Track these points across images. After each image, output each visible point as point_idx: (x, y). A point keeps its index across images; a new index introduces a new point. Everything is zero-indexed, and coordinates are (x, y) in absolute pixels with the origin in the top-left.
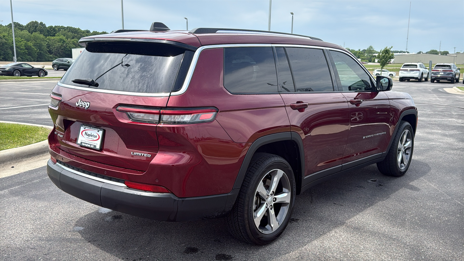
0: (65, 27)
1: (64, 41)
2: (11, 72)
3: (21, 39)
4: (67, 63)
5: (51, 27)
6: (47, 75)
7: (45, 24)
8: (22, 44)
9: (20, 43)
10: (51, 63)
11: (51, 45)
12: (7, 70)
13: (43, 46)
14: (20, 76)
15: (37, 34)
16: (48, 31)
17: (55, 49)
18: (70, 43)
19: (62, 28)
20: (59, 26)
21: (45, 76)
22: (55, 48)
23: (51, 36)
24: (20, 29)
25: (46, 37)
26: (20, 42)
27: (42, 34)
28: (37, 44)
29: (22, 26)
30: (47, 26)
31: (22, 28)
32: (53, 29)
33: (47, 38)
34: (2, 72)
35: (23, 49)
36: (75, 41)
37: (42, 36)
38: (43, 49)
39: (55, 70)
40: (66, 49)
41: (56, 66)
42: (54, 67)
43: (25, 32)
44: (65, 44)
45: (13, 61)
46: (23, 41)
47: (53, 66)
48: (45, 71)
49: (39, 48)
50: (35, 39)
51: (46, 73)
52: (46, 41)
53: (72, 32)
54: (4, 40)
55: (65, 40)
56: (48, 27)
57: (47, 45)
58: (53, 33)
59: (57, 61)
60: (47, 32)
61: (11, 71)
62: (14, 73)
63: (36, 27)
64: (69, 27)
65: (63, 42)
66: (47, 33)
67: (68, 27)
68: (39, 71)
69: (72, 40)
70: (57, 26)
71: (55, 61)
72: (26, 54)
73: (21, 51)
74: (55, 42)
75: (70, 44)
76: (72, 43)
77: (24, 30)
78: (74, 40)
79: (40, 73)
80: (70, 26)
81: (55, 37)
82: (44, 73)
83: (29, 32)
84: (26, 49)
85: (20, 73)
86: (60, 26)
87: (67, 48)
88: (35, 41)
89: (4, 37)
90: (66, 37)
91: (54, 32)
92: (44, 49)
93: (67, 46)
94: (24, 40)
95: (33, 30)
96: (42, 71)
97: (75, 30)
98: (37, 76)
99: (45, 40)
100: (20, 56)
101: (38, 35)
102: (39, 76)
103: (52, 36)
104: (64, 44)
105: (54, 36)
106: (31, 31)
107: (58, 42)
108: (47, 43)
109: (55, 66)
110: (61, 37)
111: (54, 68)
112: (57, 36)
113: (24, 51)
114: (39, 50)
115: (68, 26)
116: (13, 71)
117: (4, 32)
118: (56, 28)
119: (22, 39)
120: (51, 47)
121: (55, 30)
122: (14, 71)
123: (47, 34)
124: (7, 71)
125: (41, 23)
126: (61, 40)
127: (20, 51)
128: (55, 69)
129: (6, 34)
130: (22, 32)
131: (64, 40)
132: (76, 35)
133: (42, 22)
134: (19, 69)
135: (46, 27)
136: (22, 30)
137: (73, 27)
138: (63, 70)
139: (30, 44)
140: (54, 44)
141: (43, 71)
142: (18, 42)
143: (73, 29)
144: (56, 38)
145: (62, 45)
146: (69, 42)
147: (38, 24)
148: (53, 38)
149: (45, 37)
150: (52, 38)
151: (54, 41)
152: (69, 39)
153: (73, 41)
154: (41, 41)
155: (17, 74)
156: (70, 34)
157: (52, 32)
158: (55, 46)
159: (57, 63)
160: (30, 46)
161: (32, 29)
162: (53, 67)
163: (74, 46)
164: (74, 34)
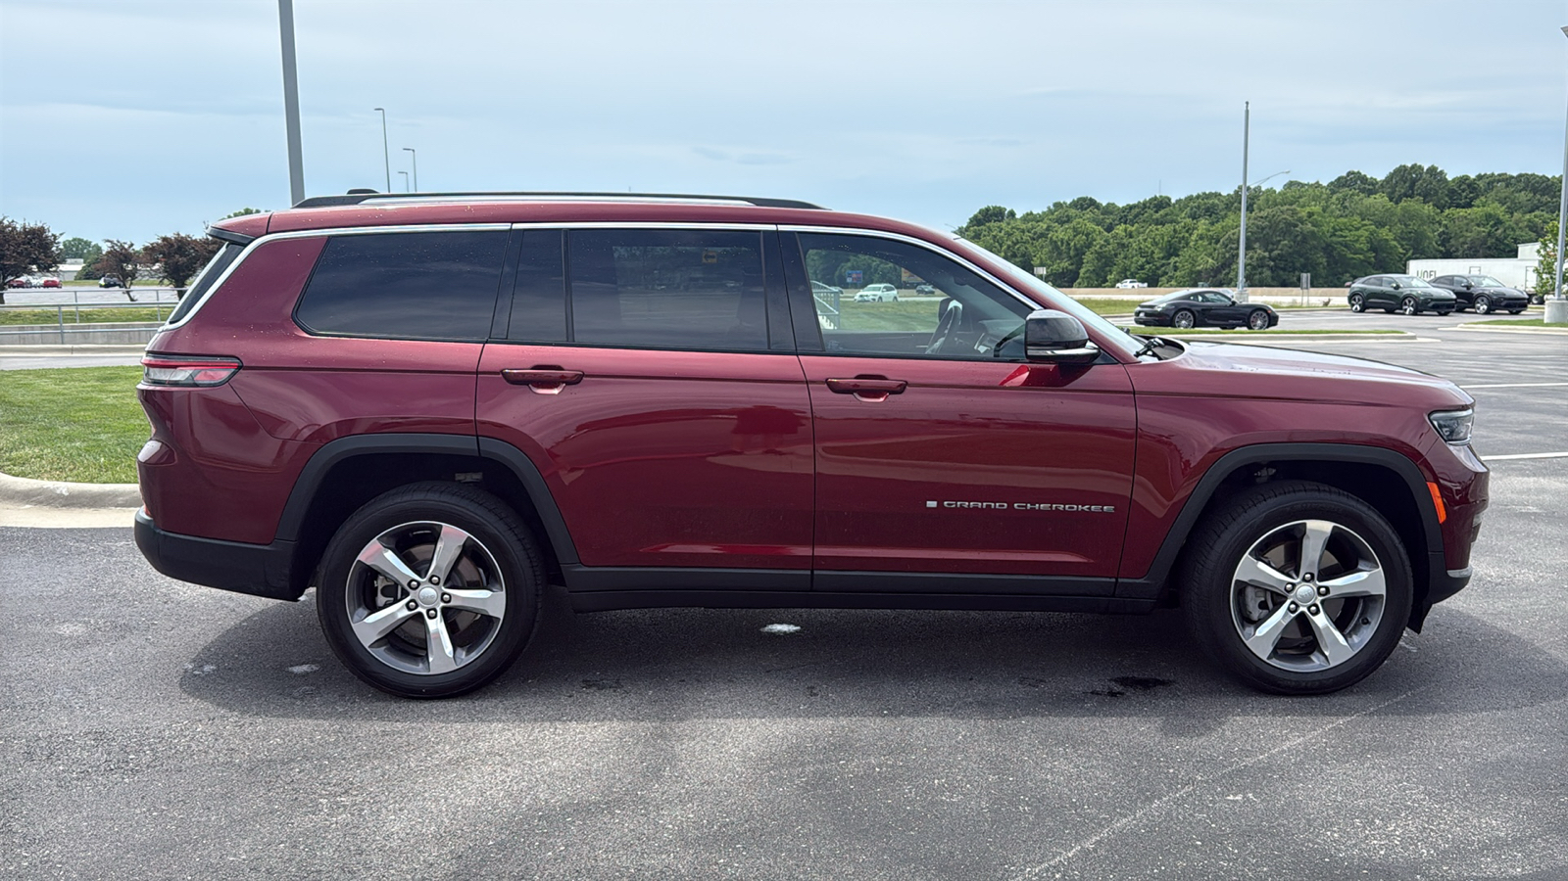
0: (1512, 177)
1: (1499, 222)
2: (1168, 315)
3: (1363, 220)
4: (1392, 289)
5: (1463, 180)
6: (1275, 324)
7: (1445, 171)
8: (1362, 236)
9: (1356, 233)
10: (1347, 291)
11: (1453, 235)
12: (1159, 310)
13: (1429, 238)
14: (1193, 327)
15: (1413, 205)
16: (1452, 193)
17: (1466, 246)
18: (1520, 225)
19: (1499, 181)
20: (1493, 174)
21: (1268, 327)
22: (1464, 243)
23: (1458, 206)
24: (1363, 191)
25: (1442, 212)
26: (1357, 229)
27: (1431, 203)
28: (1410, 233)
29: (1373, 182)
30: (1449, 178)
31: (1371, 187)
32: (1469, 185)
33: (1445, 214)
34: (1147, 314)
35: (1362, 250)
36: (1536, 220)
37: (1429, 209)
38: (1426, 249)
39: (1356, 311)
40: (1502, 247)
41: (1359, 300)
42: (1353, 302)
43: (1380, 200)
44: (1499, 231)
45: (1299, 286)
46: (1366, 228)
47: (1351, 298)
48: (1268, 314)
49: (1412, 246)
50: (1408, 217)
51: (1272, 320)
52: (1440, 224)
53: (1535, 191)
54: (1310, 225)
55: (1501, 217)
56: (1454, 180)
57: (1440, 235)
58: (1466, 198)
59: (1363, 283)
60: (1447, 195)
61: (1167, 313)
62: (1177, 320)
63: (1414, 182)
64: (1527, 175)
65: (1495, 224)
66: (1447, 199)
67: (1520, 176)
68: (1252, 313)
69: (1527, 216)
70: (1485, 175)
71: (1358, 285)
72: (1370, 263)
73: (1355, 256)
74: (1467, 224)
75: (1520, 228)
76: (1527, 226)
77: (1375, 194)
78: (1535, 216)
79: (1252, 319)
80: (1530, 173)
81: (1469, 211)
82: (1267, 319)
83: (1391, 200)
84: (1373, 249)
85: (1192, 318)
86: (1496, 174)
87: (1504, 244)
88: (1405, 225)
89: (1310, 217)
90: (1509, 208)
91: (1471, 195)
92: (1428, 247)
93: (1505, 238)
94: (1370, 222)
95: (1403, 191)
96: (1260, 312)
97: (1544, 184)
98: (1245, 329)
99: (1438, 219)
100: (1350, 270)
101: (1417, 207)
102: (1250, 328)
103: (1463, 207)
104: (1496, 230)
105: (1469, 205)
106: (1397, 194)
107: (1478, 225)
108: (1441, 230)
109: (1355, 300)
110: (1488, 209)
111: (1353, 305)
112: (1478, 207)
113: (1365, 256)
114: (1411, 252)
115: (1523, 172)
116: (1173, 312)
117: (1313, 203)
118: (1481, 184)
119: (1364, 222)
120: (1453, 242)
121: (1475, 188)
122: (1176, 313)
123: (1447, 202)
124: (1159, 314)
125: (1432, 170)
126: (1489, 217)
127: (1352, 256)
128: (1354, 308)
129: (1317, 209)
130: (1371, 200)
131: (1498, 219)
132: (1544, 199)
133: (1436, 165)
134: (1193, 309)
135: (1446, 179)
136: (1370, 193)
137: (1541, 174)
138: (1383, 310)
139: (1384, 233)
140: (1465, 233)
141: (1264, 314)
142: (1350, 231)
143: (1537, 182)
144: (1475, 212)
145: (1489, 234)
146: (1517, 224)
147: (1421, 174)
148: (1462, 212)
149: (1439, 211)
150: (1461, 214)
151: (1465, 221)
152: (1515, 214)
153: (1529, 221)
154: (1423, 224)
155: (1183, 322)
156: (1523, 197)
157: (1464, 194)
158: (1467, 237)
159: (1365, 289)
160: (1387, 240)
161: (1400, 190)
162: (1350, 302)
163: (1533, 235)
164: (1538, 196)
